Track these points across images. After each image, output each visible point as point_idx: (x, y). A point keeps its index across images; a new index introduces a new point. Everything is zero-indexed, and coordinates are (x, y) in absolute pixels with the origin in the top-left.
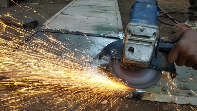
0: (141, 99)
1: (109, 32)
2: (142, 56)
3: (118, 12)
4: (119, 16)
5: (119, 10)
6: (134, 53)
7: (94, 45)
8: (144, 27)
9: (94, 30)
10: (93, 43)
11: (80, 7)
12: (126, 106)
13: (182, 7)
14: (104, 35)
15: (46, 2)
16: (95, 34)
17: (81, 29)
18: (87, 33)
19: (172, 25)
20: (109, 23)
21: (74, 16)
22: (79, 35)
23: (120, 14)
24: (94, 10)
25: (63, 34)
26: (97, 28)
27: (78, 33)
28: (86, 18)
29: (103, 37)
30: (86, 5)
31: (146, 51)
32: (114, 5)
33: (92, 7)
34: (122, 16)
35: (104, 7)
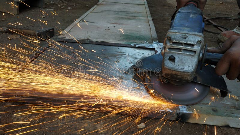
0: (186, 122)
1: (141, 41)
2: (185, 66)
3: (150, 18)
4: (151, 22)
5: (151, 16)
6: (175, 62)
7: (124, 57)
8: (186, 35)
9: (122, 40)
10: (123, 54)
11: (103, 13)
12: (169, 130)
13: (226, 12)
14: (135, 45)
15: (62, 8)
16: (124, 44)
17: (107, 39)
18: (114, 43)
19: (216, 34)
20: (141, 32)
21: (98, 23)
22: (105, 45)
23: (153, 21)
24: (121, 16)
25: (86, 45)
26: (126, 37)
27: (103, 44)
28: (112, 25)
29: (134, 47)
30: (110, 11)
31: (189, 61)
32: (144, 10)
33: (118, 13)
34: (154, 23)
35: (132, 13)
